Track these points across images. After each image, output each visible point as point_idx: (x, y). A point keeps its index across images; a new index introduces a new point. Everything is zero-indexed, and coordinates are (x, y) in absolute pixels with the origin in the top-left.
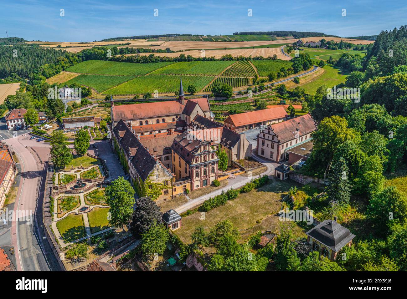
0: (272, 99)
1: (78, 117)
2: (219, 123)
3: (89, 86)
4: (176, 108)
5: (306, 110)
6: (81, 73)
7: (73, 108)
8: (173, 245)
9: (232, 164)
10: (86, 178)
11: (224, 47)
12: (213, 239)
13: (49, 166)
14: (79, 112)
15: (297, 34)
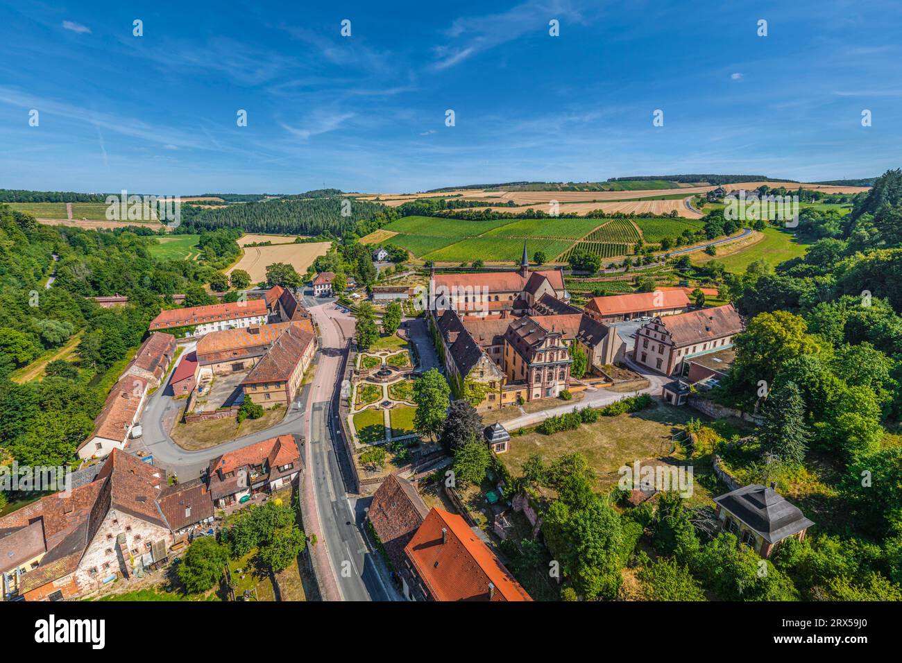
0: (666, 277)
1: (390, 286)
2: (576, 308)
3: (407, 248)
4: (515, 282)
6: (398, 232)
7: (385, 275)
8: (495, 474)
9: (592, 371)
10: (392, 365)
11: (592, 199)
13: (352, 344)
14: (392, 280)
15: (715, 179)
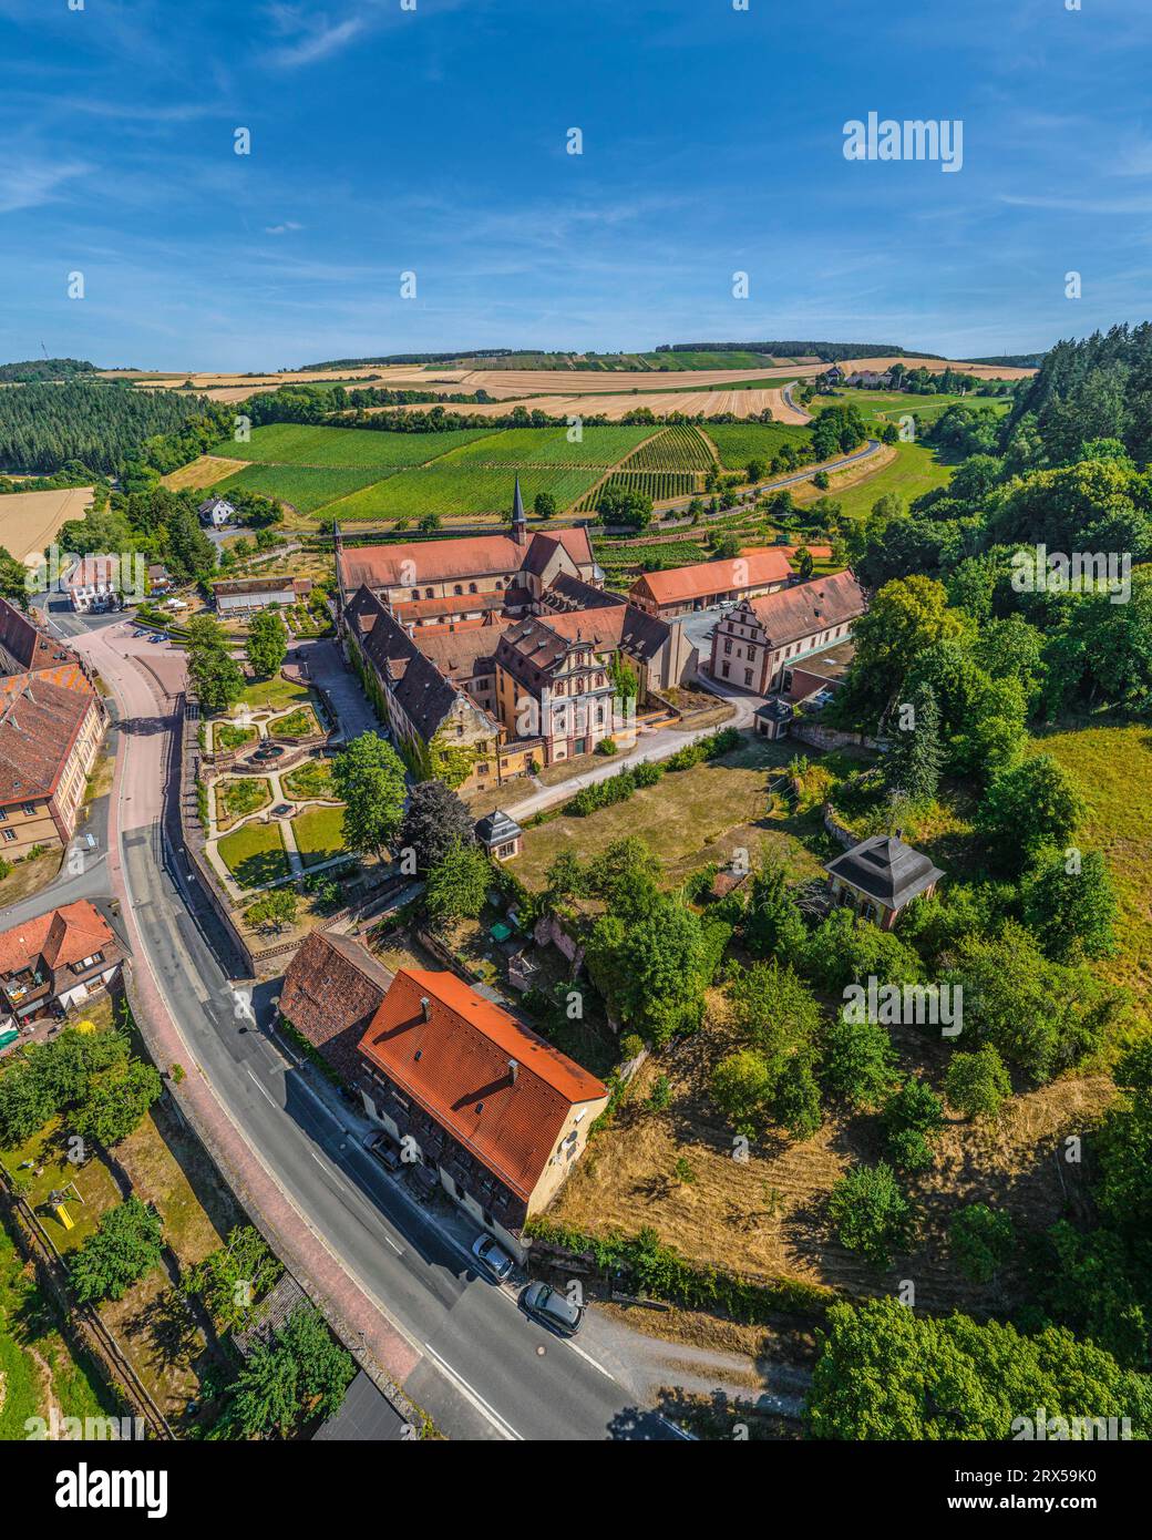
0: (755, 530)
1: (251, 579)
2: (615, 595)
3: (276, 495)
4: (505, 554)
5: (840, 559)
6: (250, 459)
7: (237, 556)
8: (502, 894)
9: (647, 701)
10: (281, 735)
11: (630, 388)
12: (599, 882)
13: (187, 705)
14: (254, 566)
15: (828, 350)
